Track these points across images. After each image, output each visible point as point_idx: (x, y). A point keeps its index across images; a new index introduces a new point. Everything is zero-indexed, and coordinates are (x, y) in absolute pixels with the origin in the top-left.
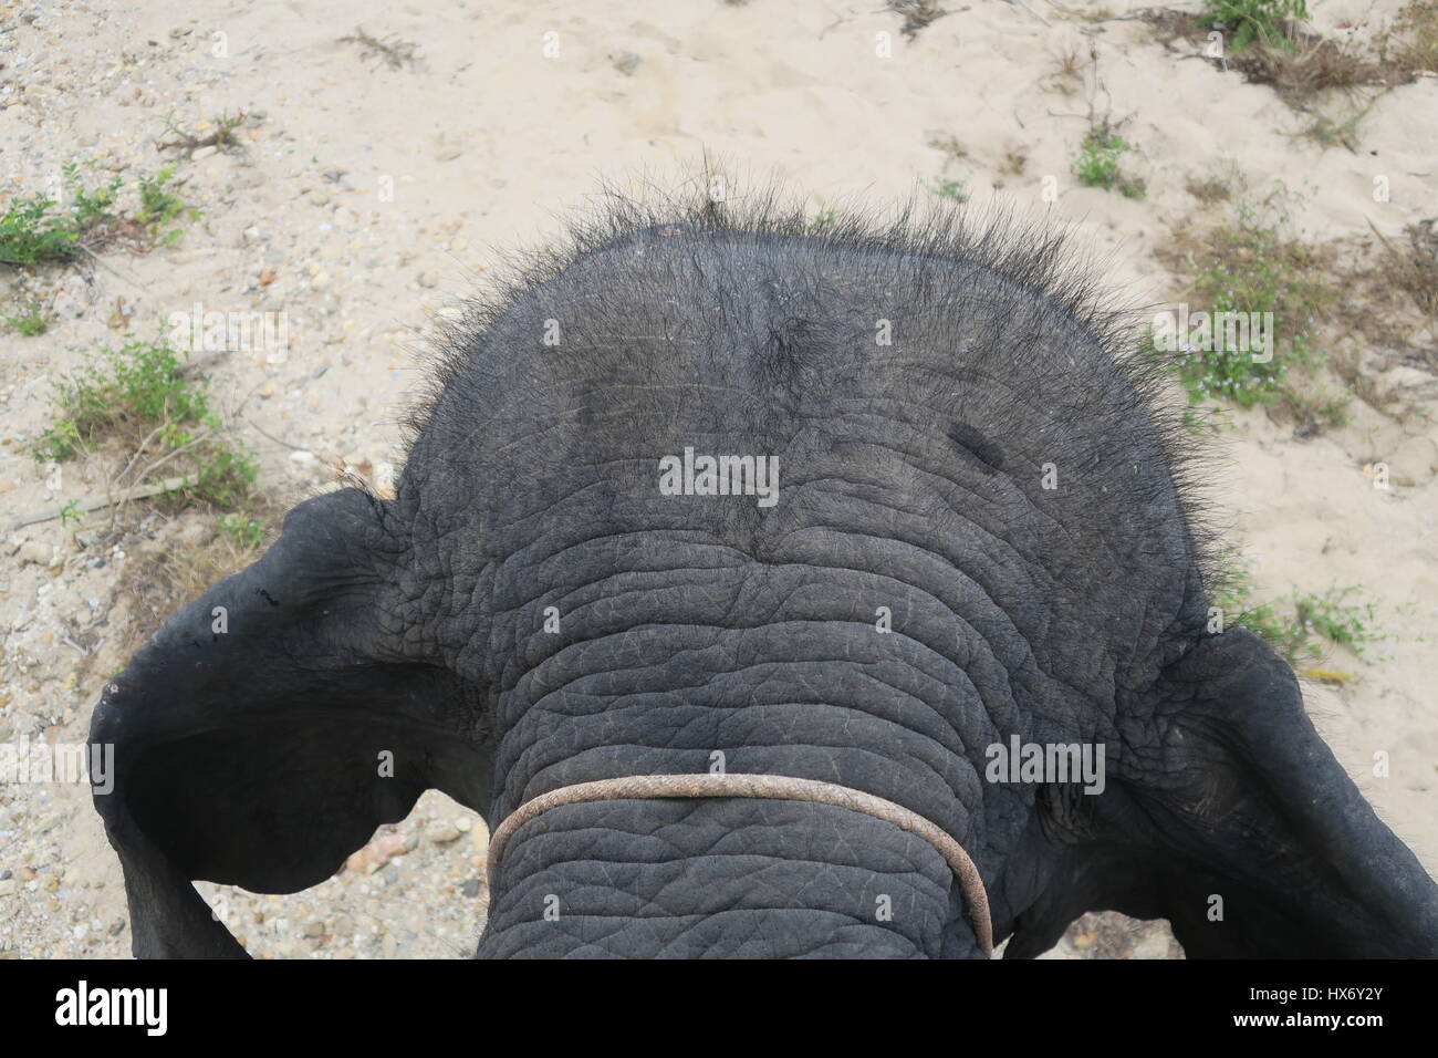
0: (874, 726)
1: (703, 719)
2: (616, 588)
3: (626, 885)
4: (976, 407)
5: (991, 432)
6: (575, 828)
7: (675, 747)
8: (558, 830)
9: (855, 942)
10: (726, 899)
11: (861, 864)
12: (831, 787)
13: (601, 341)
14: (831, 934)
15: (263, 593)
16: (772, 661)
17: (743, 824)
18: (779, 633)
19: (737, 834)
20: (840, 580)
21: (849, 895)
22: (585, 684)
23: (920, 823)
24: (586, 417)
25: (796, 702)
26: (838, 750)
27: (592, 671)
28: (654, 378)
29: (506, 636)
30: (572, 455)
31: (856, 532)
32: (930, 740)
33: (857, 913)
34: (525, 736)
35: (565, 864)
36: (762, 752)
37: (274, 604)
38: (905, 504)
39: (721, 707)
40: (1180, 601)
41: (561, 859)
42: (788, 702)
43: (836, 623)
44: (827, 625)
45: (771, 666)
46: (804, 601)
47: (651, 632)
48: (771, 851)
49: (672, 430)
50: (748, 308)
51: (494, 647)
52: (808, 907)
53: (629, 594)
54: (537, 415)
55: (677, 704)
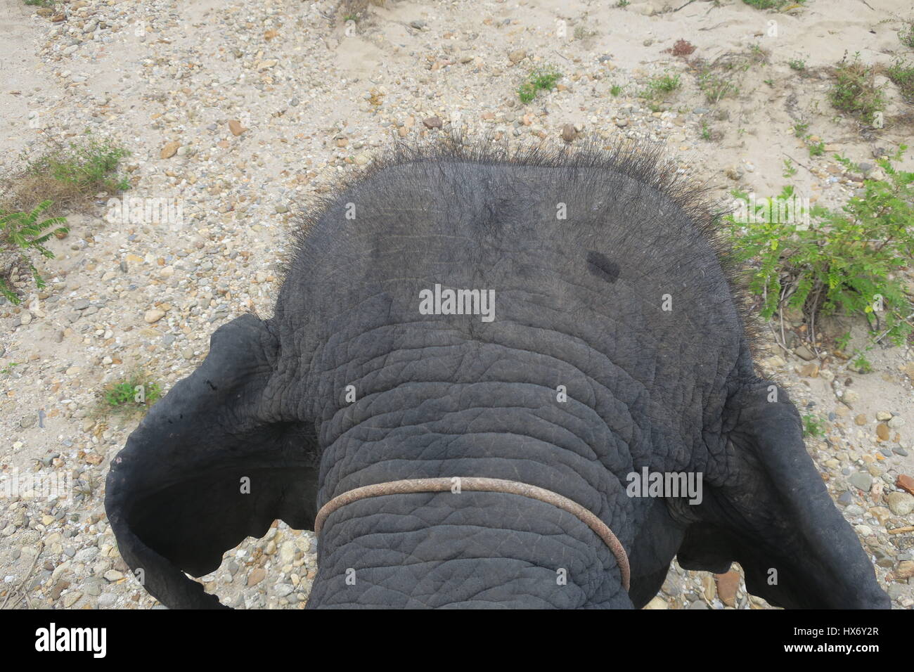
0: (539, 446)
1: (439, 442)
2: (392, 360)
3: (396, 547)
4: (603, 241)
5: (611, 255)
6: (368, 515)
7: (423, 459)
8: (358, 516)
9: (531, 577)
10: (454, 552)
11: (533, 530)
12: (516, 484)
13: (385, 211)
14: (518, 573)
15: (208, 382)
16: (480, 406)
17: (463, 506)
18: (485, 389)
19: (460, 512)
20: (520, 358)
21: (526, 549)
22: (374, 421)
23: (570, 504)
24: (376, 254)
25: (493, 431)
26: (518, 461)
27: (378, 413)
28: (415, 231)
29: (328, 386)
30: (368, 276)
31: (531, 325)
32: (572, 453)
33: (531, 560)
34: (338, 454)
35: (362, 538)
36: (474, 462)
37: (214, 388)
38: (559, 306)
39: (450, 434)
40: (737, 355)
41: (360, 535)
42: (489, 431)
43: (517, 384)
44: (512, 385)
45: (480, 409)
46: (499, 370)
47: (409, 388)
48: (481, 523)
49: (425, 261)
50: (472, 193)
51: (321, 393)
52: (503, 557)
53: (399, 364)
54: (348, 253)
55: (424, 433)
